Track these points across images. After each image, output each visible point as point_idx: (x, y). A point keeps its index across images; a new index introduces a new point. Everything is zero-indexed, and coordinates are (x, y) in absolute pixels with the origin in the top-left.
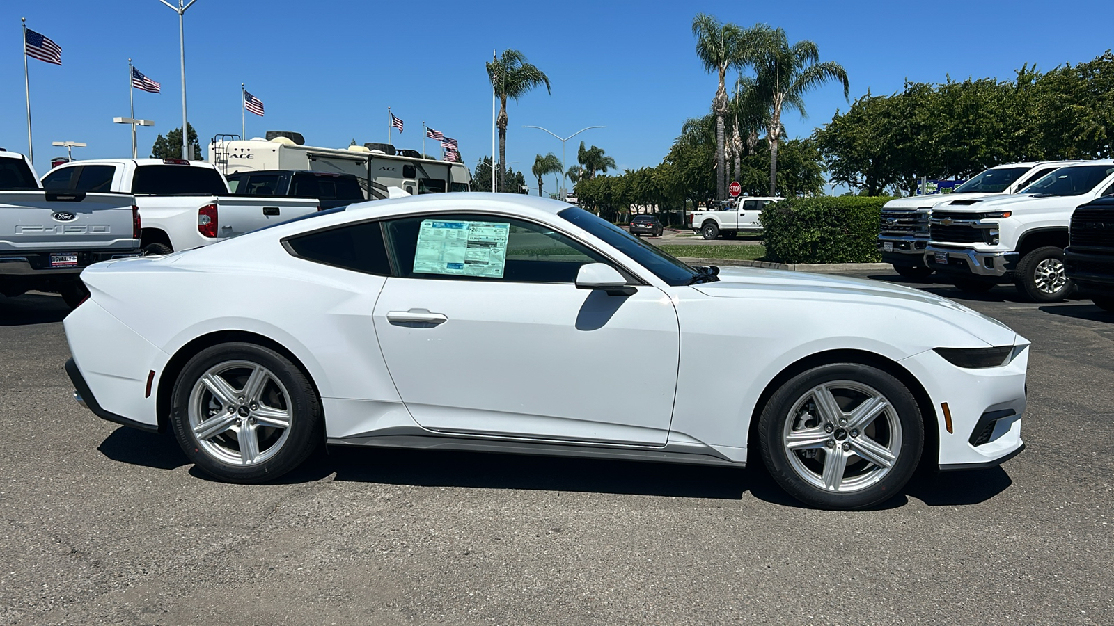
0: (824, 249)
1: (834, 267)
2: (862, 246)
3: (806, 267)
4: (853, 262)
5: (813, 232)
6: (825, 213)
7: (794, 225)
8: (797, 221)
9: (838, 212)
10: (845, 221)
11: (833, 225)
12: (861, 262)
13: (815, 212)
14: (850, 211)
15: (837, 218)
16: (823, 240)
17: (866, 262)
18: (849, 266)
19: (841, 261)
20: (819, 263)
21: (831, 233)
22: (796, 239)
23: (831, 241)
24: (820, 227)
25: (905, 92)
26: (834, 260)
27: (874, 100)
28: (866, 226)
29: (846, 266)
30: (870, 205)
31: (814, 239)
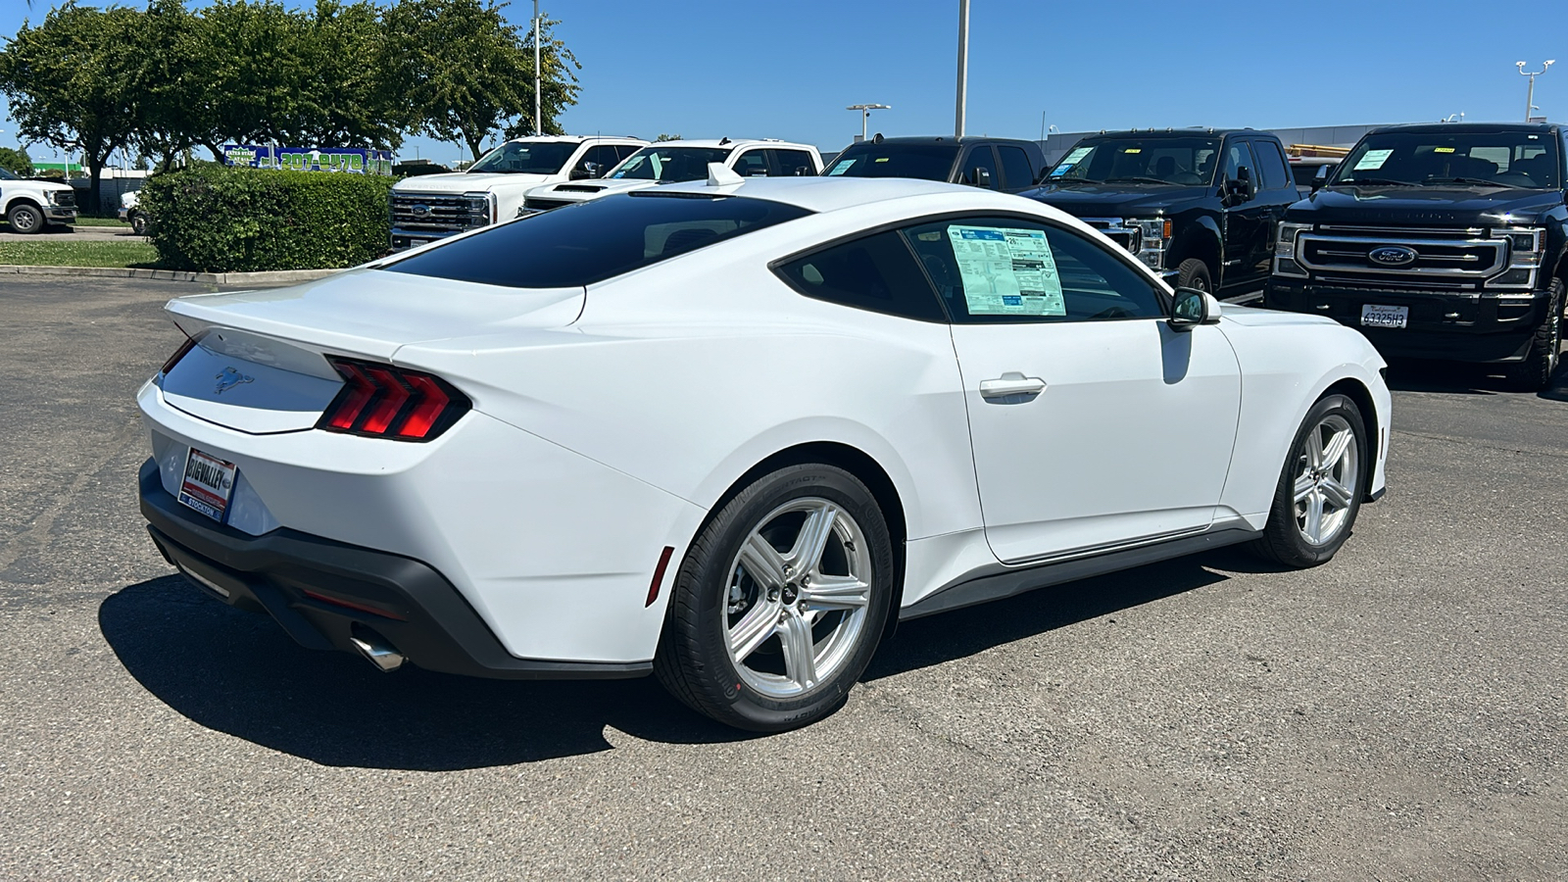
0: (263, 249)
1: (280, 276)
2: (313, 244)
3: (242, 276)
4: (303, 269)
5: (247, 223)
6: (262, 195)
7: (217, 212)
8: (222, 206)
9: (280, 193)
10: (289, 207)
11: (276, 214)
12: (315, 268)
13: (249, 192)
14: (295, 191)
15: (279, 203)
16: (263, 236)
17: (319, 268)
18: (300, 274)
19: (287, 267)
20: (257, 270)
21: (273, 224)
22: (222, 234)
23: (272, 236)
24: (255, 215)
25: (150, 7)
26: (276, 266)
27: (83, 11)
28: (317, 215)
29: (295, 274)
30: (322, 184)
31: (250, 234)
